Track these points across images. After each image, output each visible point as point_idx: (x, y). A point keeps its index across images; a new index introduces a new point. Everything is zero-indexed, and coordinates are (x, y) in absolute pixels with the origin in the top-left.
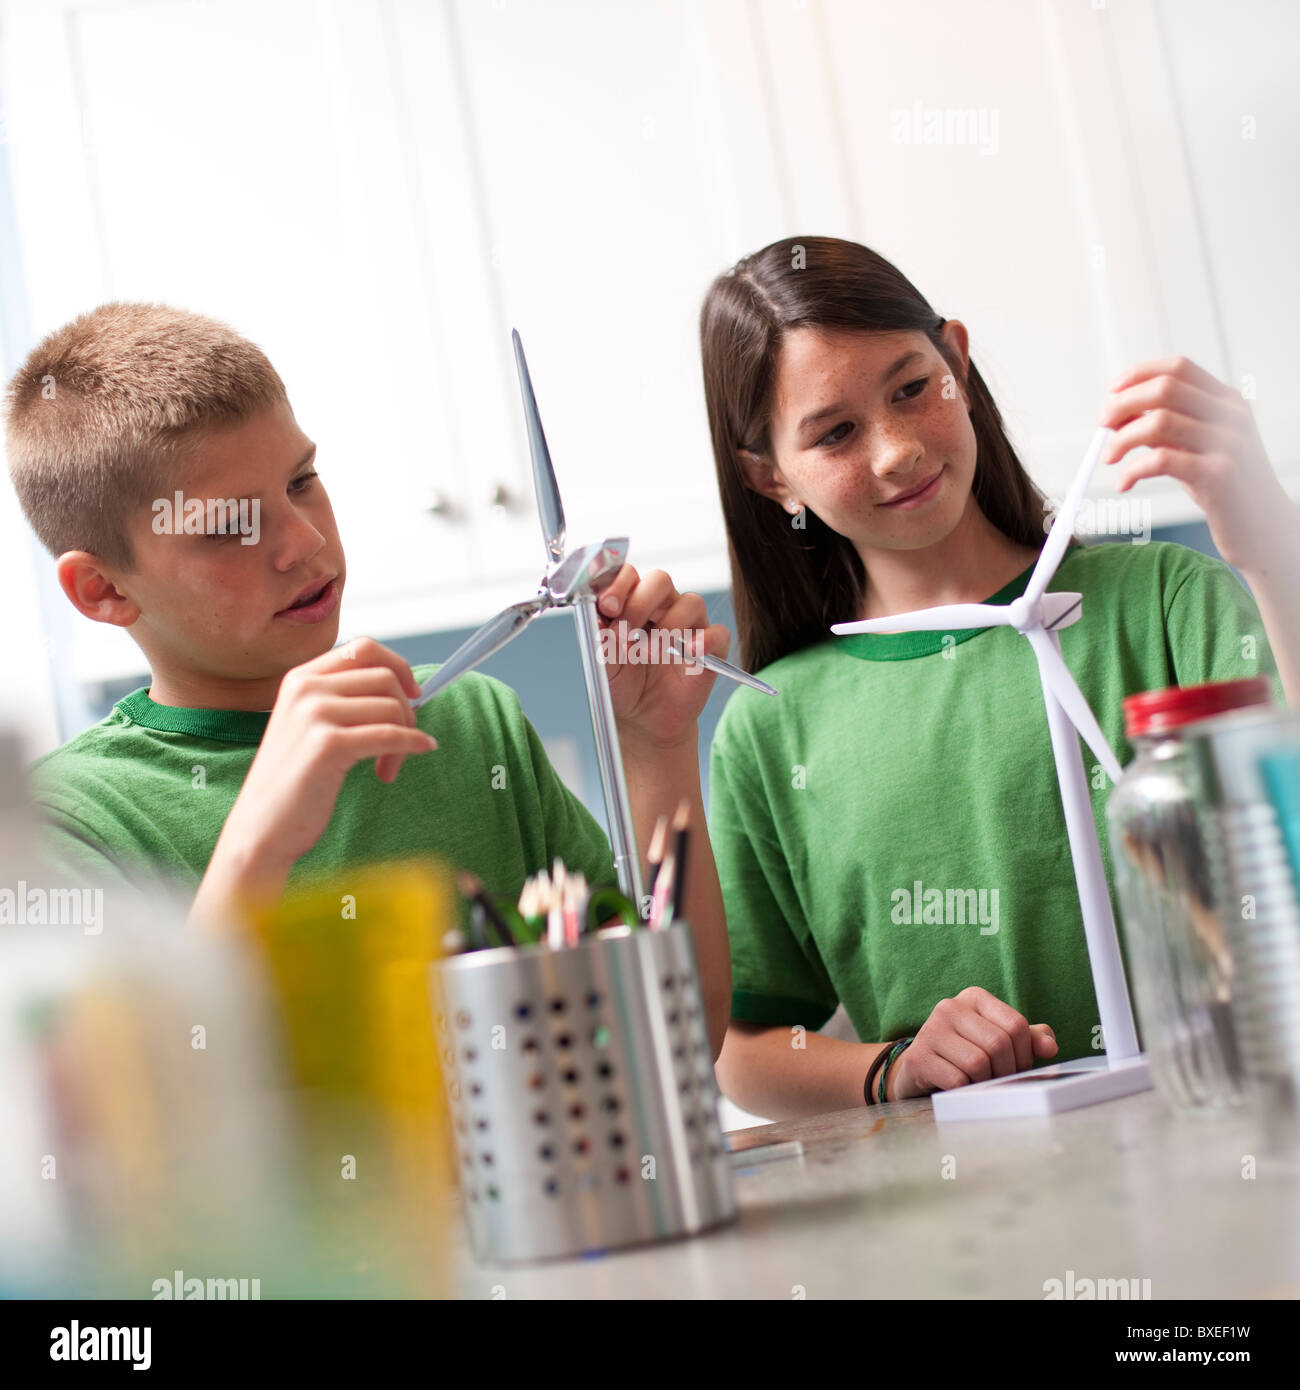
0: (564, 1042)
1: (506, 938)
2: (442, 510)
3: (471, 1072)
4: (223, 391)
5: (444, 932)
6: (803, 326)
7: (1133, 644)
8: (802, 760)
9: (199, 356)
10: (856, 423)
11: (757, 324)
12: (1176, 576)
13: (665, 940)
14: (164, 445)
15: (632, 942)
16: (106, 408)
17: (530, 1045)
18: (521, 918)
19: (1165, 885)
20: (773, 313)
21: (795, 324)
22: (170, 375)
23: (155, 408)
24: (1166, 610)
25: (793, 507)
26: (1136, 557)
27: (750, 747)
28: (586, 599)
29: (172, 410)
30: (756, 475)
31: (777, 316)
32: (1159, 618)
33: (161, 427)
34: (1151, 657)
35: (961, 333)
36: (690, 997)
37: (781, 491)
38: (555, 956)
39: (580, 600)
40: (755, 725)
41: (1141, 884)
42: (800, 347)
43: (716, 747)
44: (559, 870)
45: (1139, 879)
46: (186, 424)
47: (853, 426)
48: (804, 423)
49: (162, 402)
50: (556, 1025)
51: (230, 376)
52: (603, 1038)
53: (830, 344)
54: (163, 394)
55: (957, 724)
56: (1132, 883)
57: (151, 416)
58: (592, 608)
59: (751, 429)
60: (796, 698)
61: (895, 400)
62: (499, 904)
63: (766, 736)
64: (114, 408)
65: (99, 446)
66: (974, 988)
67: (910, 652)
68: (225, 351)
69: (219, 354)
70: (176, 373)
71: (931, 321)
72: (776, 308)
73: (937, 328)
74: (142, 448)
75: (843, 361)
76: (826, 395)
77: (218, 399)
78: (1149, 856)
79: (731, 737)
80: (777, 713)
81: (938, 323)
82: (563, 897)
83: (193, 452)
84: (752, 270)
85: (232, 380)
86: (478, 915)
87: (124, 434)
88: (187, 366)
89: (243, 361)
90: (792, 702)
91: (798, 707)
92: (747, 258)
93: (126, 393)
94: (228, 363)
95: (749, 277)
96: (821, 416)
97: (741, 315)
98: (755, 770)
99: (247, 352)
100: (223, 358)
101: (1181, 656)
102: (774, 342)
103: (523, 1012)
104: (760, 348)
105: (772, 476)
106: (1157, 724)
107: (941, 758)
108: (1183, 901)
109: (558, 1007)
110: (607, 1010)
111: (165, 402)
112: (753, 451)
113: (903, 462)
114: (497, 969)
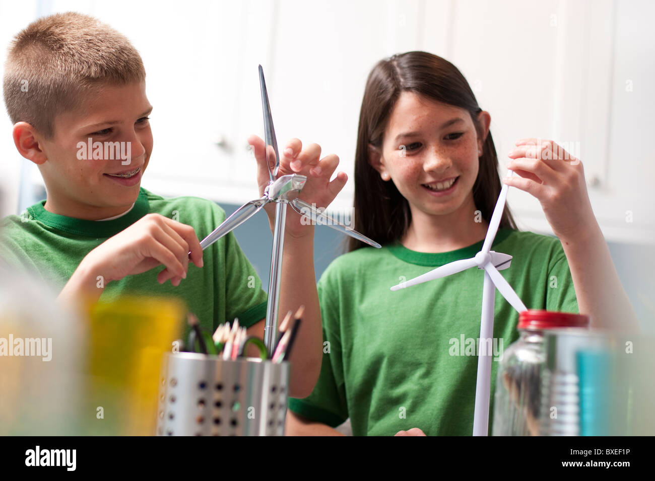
0: (218, 404)
1: (203, 350)
2: (223, 145)
3: (171, 408)
4: (120, 68)
5: (175, 340)
6: (411, 91)
7: (531, 285)
8: (361, 301)
9: (113, 48)
10: (423, 144)
11: (390, 85)
12: (558, 255)
13: (277, 368)
14: (85, 84)
15: (262, 366)
16: (61, 59)
17: (202, 402)
18: (213, 342)
19: (519, 402)
20: (400, 81)
21: (408, 89)
22: (97, 53)
23: (85, 67)
24: (549, 270)
25: (385, 176)
26: (541, 243)
27: (337, 288)
28: (283, 201)
29: (94, 69)
30: (373, 157)
31: (401, 84)
32: (545, 274)
33: (86, 75)
34: (537, 292)
35: (488, 118)
36: (282, 398)
37: (382, 168)
38: (224, 363)
39: (281, 201)
40: (343, 279)
41: (507, 398)
42: (407, 101)
43: (320, 284)
44: (236, 324)
45: (507, 396)
46: (98, 77)
47: (421, 145)
48: (399, 137)
49: (90, 64)
50: (217, 396)
51: (124, 61)
52: (237, 407)
53: (422, 103)
54: (91, 61)
55: (440, 303)
56: (502, 397)
57: (82, 69)
58: (285, 206)
59: (375, 133)
60: (365, 270)
61: (445, 138)
62: (204, 332)
63: (347, 284)
64: (65, 60)
65: (53, 76)
66: (417, 429)
67: (425, 263)
68: (124, 49)
69: (122, 50)
70: (100, 53)
71: (475, 109)
72: (402, 80)
73: (476, 112)
74: (73, 83)
75: (425, 112)
76: (413, 126)
77: (116, 71)
78: (514, 386)
79: (329, 281)
80: (354, 275)
81: (477, 110)
82: (235, 337)
83: (98, 92)
84: (397, 61)
85: (125, 63)
86: (192, 335)
87: (67, 74)
88: (106, 51)
89: (132, 57)
90: (363, 272)
91: (364, 275)
92: (397, 55)
93: (73, 55)
94: (124, 55)
95: (395, 63)
96: (408, 136)
97: (384, 79)
98: (337, 299)
99: (134, 53)
100: (123, 52)
101: (551, 294)
102: (396, 95)
103: (203, 386)
104: (388, 96)
105: (379, 160)
106: (533, 325)
107: (429, 317)
108: (524, 411)
109: (219, 387)
110: (242, 394)
111: (91, 64)
112: (374, 145)
113: (440, 168)
114: (196, 362)
